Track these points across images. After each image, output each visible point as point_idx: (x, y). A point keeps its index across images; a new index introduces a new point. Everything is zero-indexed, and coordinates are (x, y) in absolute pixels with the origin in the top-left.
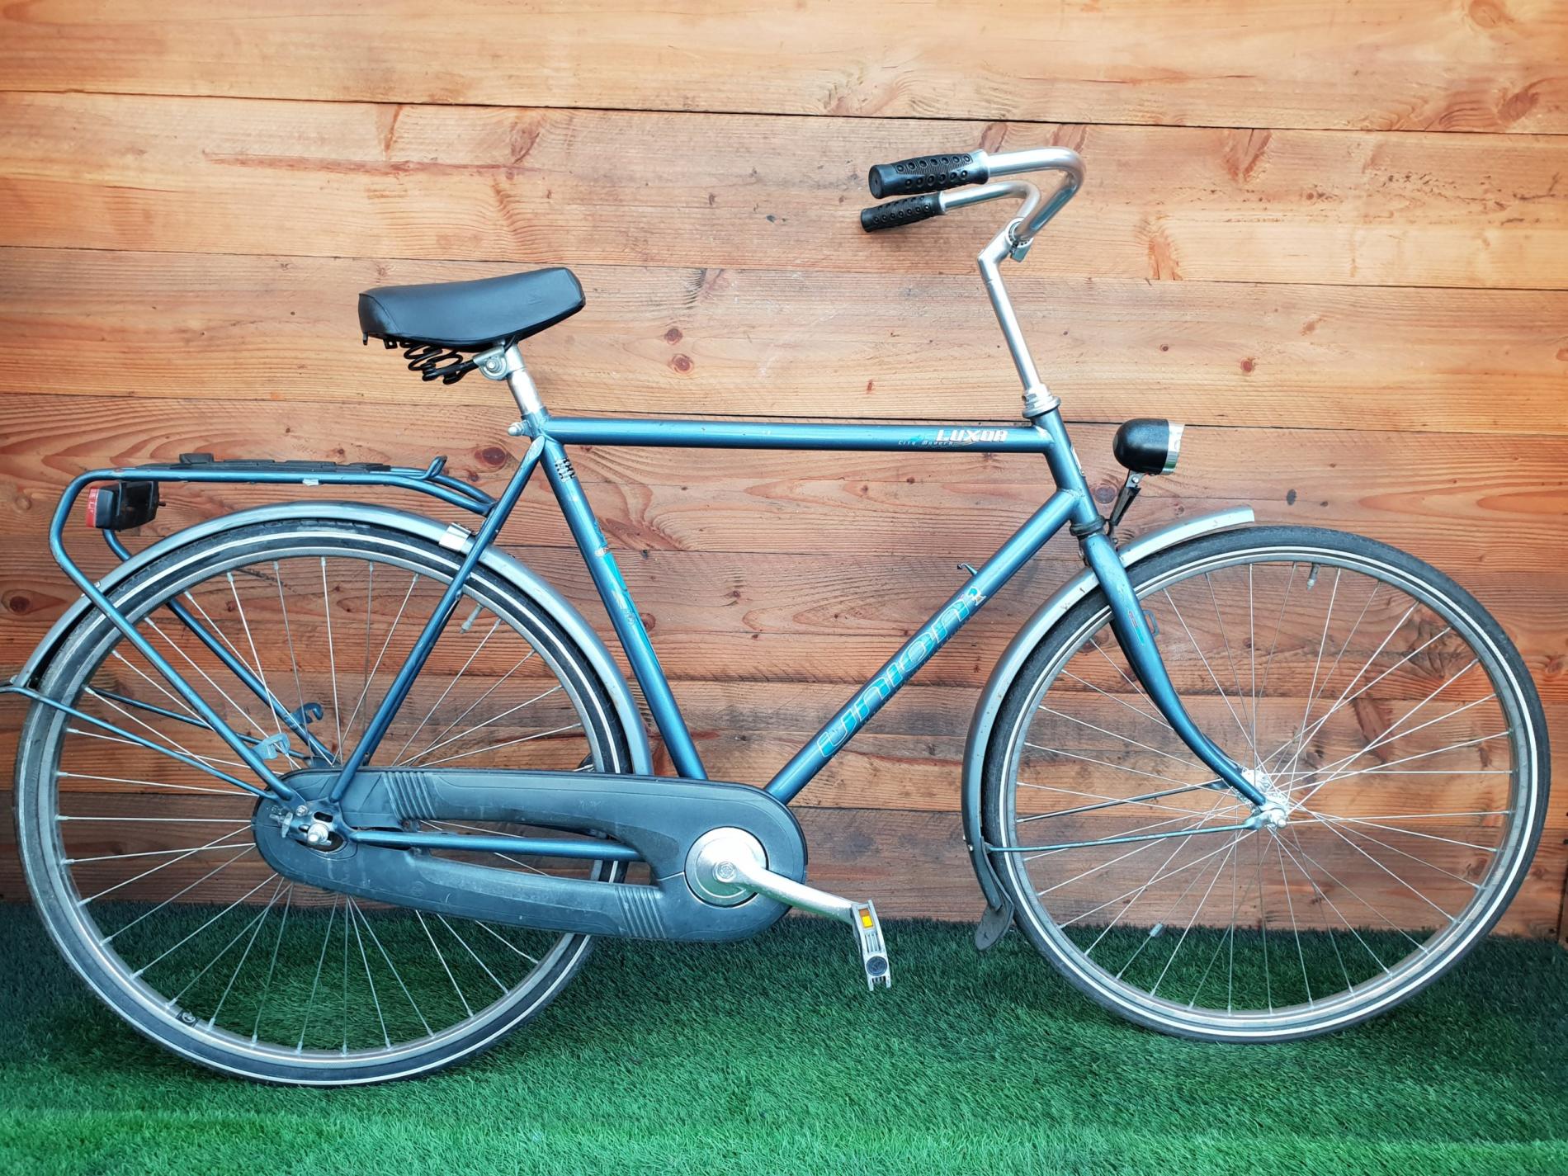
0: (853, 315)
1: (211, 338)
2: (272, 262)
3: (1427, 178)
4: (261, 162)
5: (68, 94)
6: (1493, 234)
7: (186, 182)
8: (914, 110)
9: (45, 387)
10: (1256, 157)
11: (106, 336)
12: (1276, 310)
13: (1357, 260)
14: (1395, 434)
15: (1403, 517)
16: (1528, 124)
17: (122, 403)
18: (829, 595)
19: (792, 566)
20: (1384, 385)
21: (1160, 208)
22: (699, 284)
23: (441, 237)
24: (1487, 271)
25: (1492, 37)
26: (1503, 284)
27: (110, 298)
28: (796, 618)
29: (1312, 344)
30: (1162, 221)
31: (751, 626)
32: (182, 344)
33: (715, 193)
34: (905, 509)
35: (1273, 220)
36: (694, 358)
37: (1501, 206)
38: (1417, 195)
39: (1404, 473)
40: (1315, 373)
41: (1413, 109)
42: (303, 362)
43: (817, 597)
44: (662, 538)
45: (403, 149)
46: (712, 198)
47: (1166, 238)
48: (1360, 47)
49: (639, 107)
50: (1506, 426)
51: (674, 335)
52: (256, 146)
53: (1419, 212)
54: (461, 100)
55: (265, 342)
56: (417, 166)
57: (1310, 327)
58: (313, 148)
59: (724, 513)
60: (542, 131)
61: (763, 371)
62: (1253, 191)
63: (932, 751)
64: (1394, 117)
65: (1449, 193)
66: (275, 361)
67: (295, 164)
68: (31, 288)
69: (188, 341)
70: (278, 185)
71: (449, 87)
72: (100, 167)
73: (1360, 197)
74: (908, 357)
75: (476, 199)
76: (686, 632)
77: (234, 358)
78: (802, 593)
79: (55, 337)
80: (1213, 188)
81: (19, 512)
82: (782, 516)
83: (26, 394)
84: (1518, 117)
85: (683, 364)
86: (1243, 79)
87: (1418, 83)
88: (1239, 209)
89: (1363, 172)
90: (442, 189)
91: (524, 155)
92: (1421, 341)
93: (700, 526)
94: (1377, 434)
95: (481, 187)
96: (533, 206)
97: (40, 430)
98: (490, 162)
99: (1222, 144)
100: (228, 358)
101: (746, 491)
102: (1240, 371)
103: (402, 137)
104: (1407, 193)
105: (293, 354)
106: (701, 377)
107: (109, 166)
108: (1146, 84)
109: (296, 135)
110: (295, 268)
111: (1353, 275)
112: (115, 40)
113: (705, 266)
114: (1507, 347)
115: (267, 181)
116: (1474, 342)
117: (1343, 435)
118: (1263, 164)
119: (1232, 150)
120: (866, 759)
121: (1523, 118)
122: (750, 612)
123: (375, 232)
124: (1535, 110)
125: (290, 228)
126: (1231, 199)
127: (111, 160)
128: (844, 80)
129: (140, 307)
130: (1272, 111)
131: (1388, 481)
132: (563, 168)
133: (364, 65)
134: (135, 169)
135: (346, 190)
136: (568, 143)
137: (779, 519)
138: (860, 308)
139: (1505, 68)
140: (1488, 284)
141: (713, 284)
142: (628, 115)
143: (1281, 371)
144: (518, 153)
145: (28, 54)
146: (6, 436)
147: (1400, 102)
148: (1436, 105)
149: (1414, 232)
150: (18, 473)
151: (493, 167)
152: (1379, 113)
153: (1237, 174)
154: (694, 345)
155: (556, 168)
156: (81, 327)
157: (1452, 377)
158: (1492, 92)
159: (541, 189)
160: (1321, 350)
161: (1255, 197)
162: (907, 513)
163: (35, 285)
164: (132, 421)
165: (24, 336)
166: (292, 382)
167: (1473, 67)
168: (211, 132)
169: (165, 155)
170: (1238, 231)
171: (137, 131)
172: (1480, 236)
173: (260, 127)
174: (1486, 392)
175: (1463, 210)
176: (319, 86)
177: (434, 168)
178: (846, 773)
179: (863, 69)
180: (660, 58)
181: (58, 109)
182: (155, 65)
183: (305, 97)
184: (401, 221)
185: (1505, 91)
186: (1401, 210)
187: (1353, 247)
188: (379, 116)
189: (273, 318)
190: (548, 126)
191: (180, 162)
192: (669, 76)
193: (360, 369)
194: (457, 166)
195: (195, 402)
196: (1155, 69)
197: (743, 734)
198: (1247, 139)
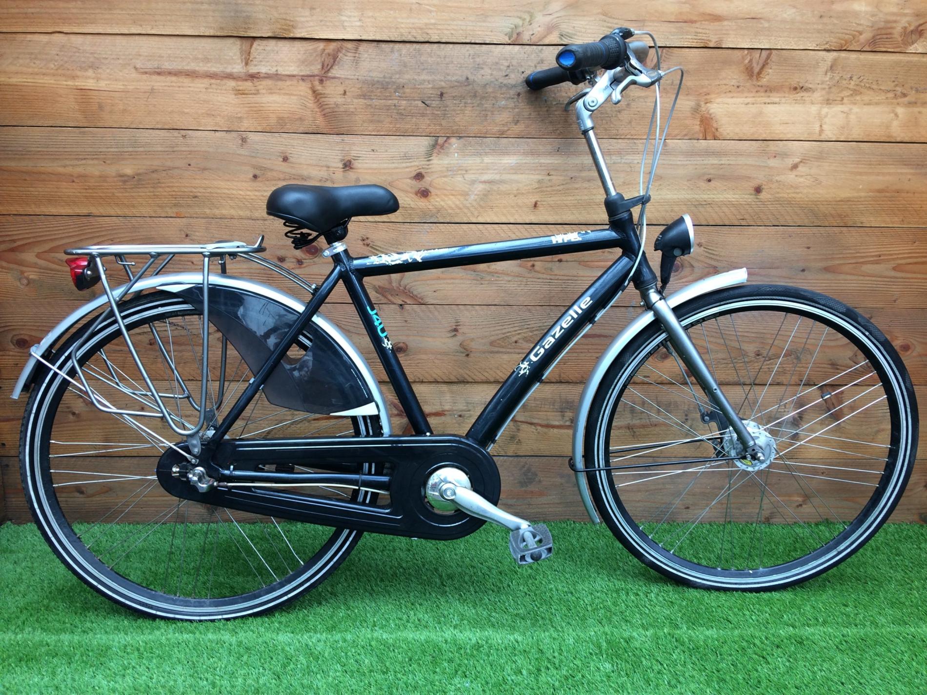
0: (526, 163)
1: (139, 180)
2: (176, 133)
3: (862, 78)
4: (170, 73)
5: (53, 35)
6: (900, 110)
7: (123, 85)
8: (562, 39)
9: (37, 211)
10: (763, 67)
11: (75, 180)
12: (775, 157)
13: (824, 126)
14: (845, 229)
15: (849, 277)
16: (918, 47)
17: (84, 220)
18: (512, 329)
19: (489, 312)
20: (838, 199)
21: (706, 97)
22: (434, 146)
23: (280, 118)
24: (897, 131)
26: (907, 139)
27: (77, 157)
28: (492, 344)
29: (796, 176)
30: (708, 105)
31: (465, 349)
32: (121, 183)
33: (444, 91)
34: (557, 277)
35: (774, 103)
36: (431, 189)
37: (904, 95)
39: (851, 251)
40: (797, 193)
41: (854, 38)
42: (196, 194)
43: (504, 331)
44: (412, 297)
45: (256, 65)
46: (442, 94)
47: (711, 115)
48: (823, 2)
49: (399, 39)
50: (909, 223)
51: (419, 177)
52: (166, 64)
53: (858, 98)
54: (292, 35)
55: (173, 182)
56: (266, 76)
57: (795, 167)
58: (201, 65)
59: (449, 281)
60: (340, 55)
61: (472, 197)
62: (762, 86)
64: (843, 43)
65: (875, 87)
66: (178, 193)
67: (191, 74)
68: (30, 151)
69: (125, 182)
70: (179, 87)
71: (284, 27)
72: (74, 78)
73: (824, 89)
74: (558, 188)
75: (301, 96)
76: (426, 353)
77: (153, 192)
78: (495, 328)
79: (44, 180)
80: (738, 84)
81: (22, 287)
82: (483, 282)
84: (913, 43)
85: (424, 193)
86: (755, 20)
87: (856, 23)
88: (754, 97)
89: (826, 74)
90: (280, 89)
91: (329, 70)
92: (860, 174)
93: (434, 289)
94: (835, 229)
95: (304, 89)
96: (335, 100)
97: (34, 237)
98: (308, 73)
99: (743, 58)
100: (150, 192)
102: (753, 192)
103: (255, 58)
104: (851, 86)
105: (189, 189)
106: (436, 201)
107: (78, 77)
108: (699, 23)
109: (192, 57)
110: (190, 137)
111: (820, 135)
113: (438, 135)
115: (174, 84)
116: (889, 174)
117: (815, 230)
118: (768, 70)
119: (749, 62)
120: (533, 427)
121: (915, 44)
122: (463, 342)
123: (239, 115)
124: (922, 40)
125: (187, 113)
126: (749, 91)
127: (79, 73)
128: (520, 22)
129: (96, 162)
130: (773, 38)
131: (841, 256)
132: (353, 77)
133: (232, 14)
134: (93, 78)
135: (221, 90)
136: (356, 61)
137: (482, 284)
138: (529, 160)
139: (905, 15)
140: (898, 140)
141: (442, 147)
142: (391, 45)
143: (778, 193)
144: (326, 68)
145: (30, 10)
146: (14, 241)
147: (846, 34)
148: (867, 36)
149: (855, 109)
150: (21, 263)
151: (311, 76)
152: (834, 40)
153: (752, 76)
154: (431, 182)
155: (349, 77)
156: (60, 174)
157: (878, 194)
158: (898, 29)
159: (341, 89)
160: (801, 180)
161: (762, 90)
162: (558, 279)
163: (33, 149)
164: (90, 231)
165: (25, 180)
166: (189, 206)
167: (886, 14)
168: (140, 55)
169: (111, 69)
170: (753, 109)
171: (95, 55)
172: (893, 111)
173: (169, 52)
174: (898, 203)
175: (882, 97)
176: (206, 27)
177: (276, 77)
178: (521, 435)
179: (532, 16)
180: (411, 10)
181: (48, 43)
182: (106, 16)
183: (197, 34)
184: (255, 109)
185: (905, 28)
186: (848, 96)
187: (821, 118)
188: (241, 45)
189: (177, 168)
190: (344, 51)
191: (121, 74)
192: (416, 21)
193: (231, 199)
194: (289, 76)
195: (129, 219)
196: (704, 14)
197: (460, 413)
198: (758, 55)
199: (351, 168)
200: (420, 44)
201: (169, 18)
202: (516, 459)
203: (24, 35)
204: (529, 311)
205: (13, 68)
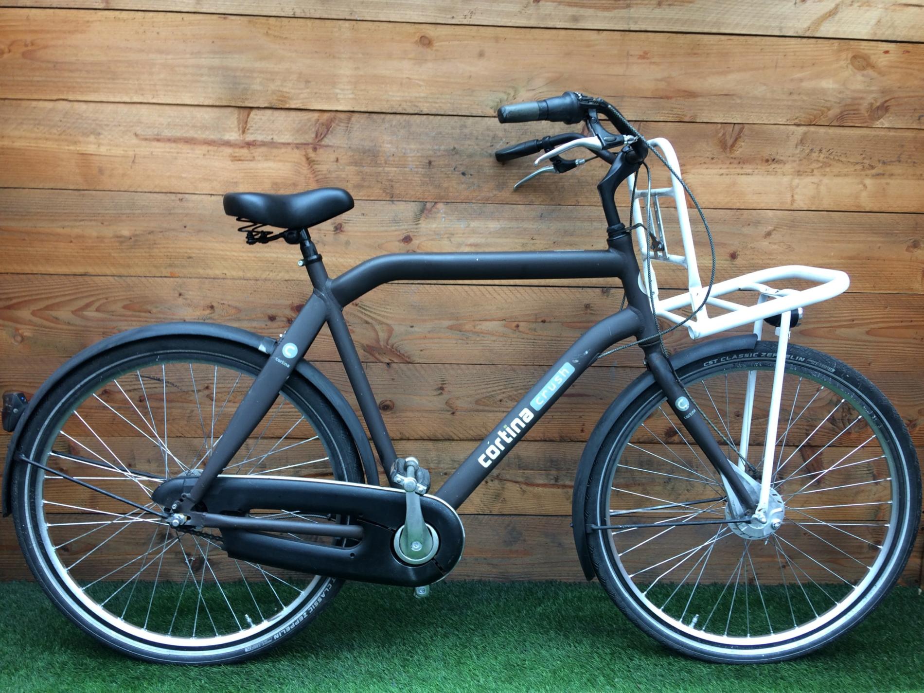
0: (510, 228)
1: (136, 241)
2: (173, 197)
3: (831, 151)
4: (169, 140)
5: (57, 102)
6: (868, 181)
7: (124, 150)
9: (35, 270)
10: (736, 140)
11: (73, 240)
12: (749, 225)
13: (795, 196)
15: (823, 341)
16: (884, 122)
17: (80, 279)
18: (496, 388)
19: (475, 371)
22: (422, 211)
23: (274, 184)
24: (867, 202)
25: (863, 75)
26: (875, 209)
27: (77, 218)
28: (477, 402)
29: (770, 243)
31: (451, 407)
32: (117, 244)
33: (432, 159)
34: (541, 337)
35: (747, 174)
37: (872, 167)
38: (825, 160)
39: (824, 315)
40: (773, 259)
41: (822, 114)
42: (191, 255)
43: (490, 390)
44: (399, 356)
45: (252, 134)
46: (430, 163)
48: (792, 80)
49: (390, 111)
50: (880, 289)
51: (407, 239)
52: (166, 131)
53: (828, 169)
54: (287, 106)
55: (168, 243)
56: (261, 143)
57: (769, 234)
58: (199, 132)
59: (436, 341)
60: (333, 125)
62: (735, 158)
63: (557, 479)
64: (812, 117)
65: (843, 159)
66: (173, 254)
67: (190, 141)
68: (31, 212)
69: (121, 242)
70: (178, 153)
71: (280, 98)
72: (76, 143)
73: (795, 161)
75: (295, 162)
76: (412, 411)
77: (149, 252)
78: (480, 387)
79: (42, 241)
80: (712, 156)
81: (16, 344)
82: (469, 342)
83: (23, 274)
84: (879, 118)
86: (728, 97)
87: (824, 100)
88: (728, 168)
89: (796, 148)
90: (275, 156)
91: (322, 139)
92: (832, 242)
93: (421, 349)
95: (298, 156)
96: (327, 167)
97: (30, 295)
98: (303, 141)
99: (717, 132)
100: (145, 252)
101: (448, 328)
102: (729, 258)
103: (252, 127)
104: (821, 159)
105: (184, 250)
107: (80, 142)
108: (674, 99)
109: (190, 125)
110: (187, 200)
111: (792, 205)
112: (88, 72)
113: (426, 201)
114: (879, 245)
115: (173, 150)
116: (861, 242)
118: (741, 143)
119: (723, 135)
120: (518, 485)
121: (882, 120)
122: (450, 399)
123: (235, 180)
124: (887, 115)
125: (185, 178)
126: (723, 162)
127: (81, 139)
128: (505, 97)
129: (94, 223)
130: (745, 114)
131: (815, 320)
132: (345, 146)
133: (231, 86)
134: (95, 144)
135: (218, 156)
136: (348, 130)
137: (467, 344)
138: (514, 224)
139: (871, 92)
140: (868, 210)
141: (430, 211)
142: (383, 116)
143: (753, 259)
144: (320, 137)
145: (35, 79)
146: (10, 299)
147: (815, 110)
148: (835, 111)
149: (826, 180)
150: (16, 320)
151: (305, 144)
152: (804, 116)
153: (726, 149)
154: (419, 244)
155: (342, 145)
156: (59, 234)
157: (849, 261)
158: (865, 104)
159: (333, 157)
160: (775, 247)
161: (736, 161)
162: (542, 340)
163: (33, 210)
164: (85, 289)
165: (24, 240)
166: (184, 267)
167: (854, 91)
168: (140, 123)
169: (113, 136)
170: (727, 180)
171: (97, 122)
172: (862, 183)
173: (169, 120)
174: (869, 269)
175: (851, 169)
176: (205, 97)
177: (272, 144)
178: (507, 494)
179: (516, 91)
180: (401, 84)
181: (51, 110)
182: (109, 86)
183: (196, 103)
184: (251, 175)
185: (871, 104)
186: (818, 168)
187: (792, 189)
188: (239, 114)
189: (173, 230)
190: (337, 122)
191: (121, 140)
192: (406, 94)
193: (225, 260)
194: (284, 144)
195: (124, 278)
196: (679, 90)
197: (445, 471)
198: (731, 129)
199: (342, 231)
200: (409, 116)
201: (170, 88)
202: (501, 517)
203: (29, 102)
204: (514, 370)
205: (17, 133)
